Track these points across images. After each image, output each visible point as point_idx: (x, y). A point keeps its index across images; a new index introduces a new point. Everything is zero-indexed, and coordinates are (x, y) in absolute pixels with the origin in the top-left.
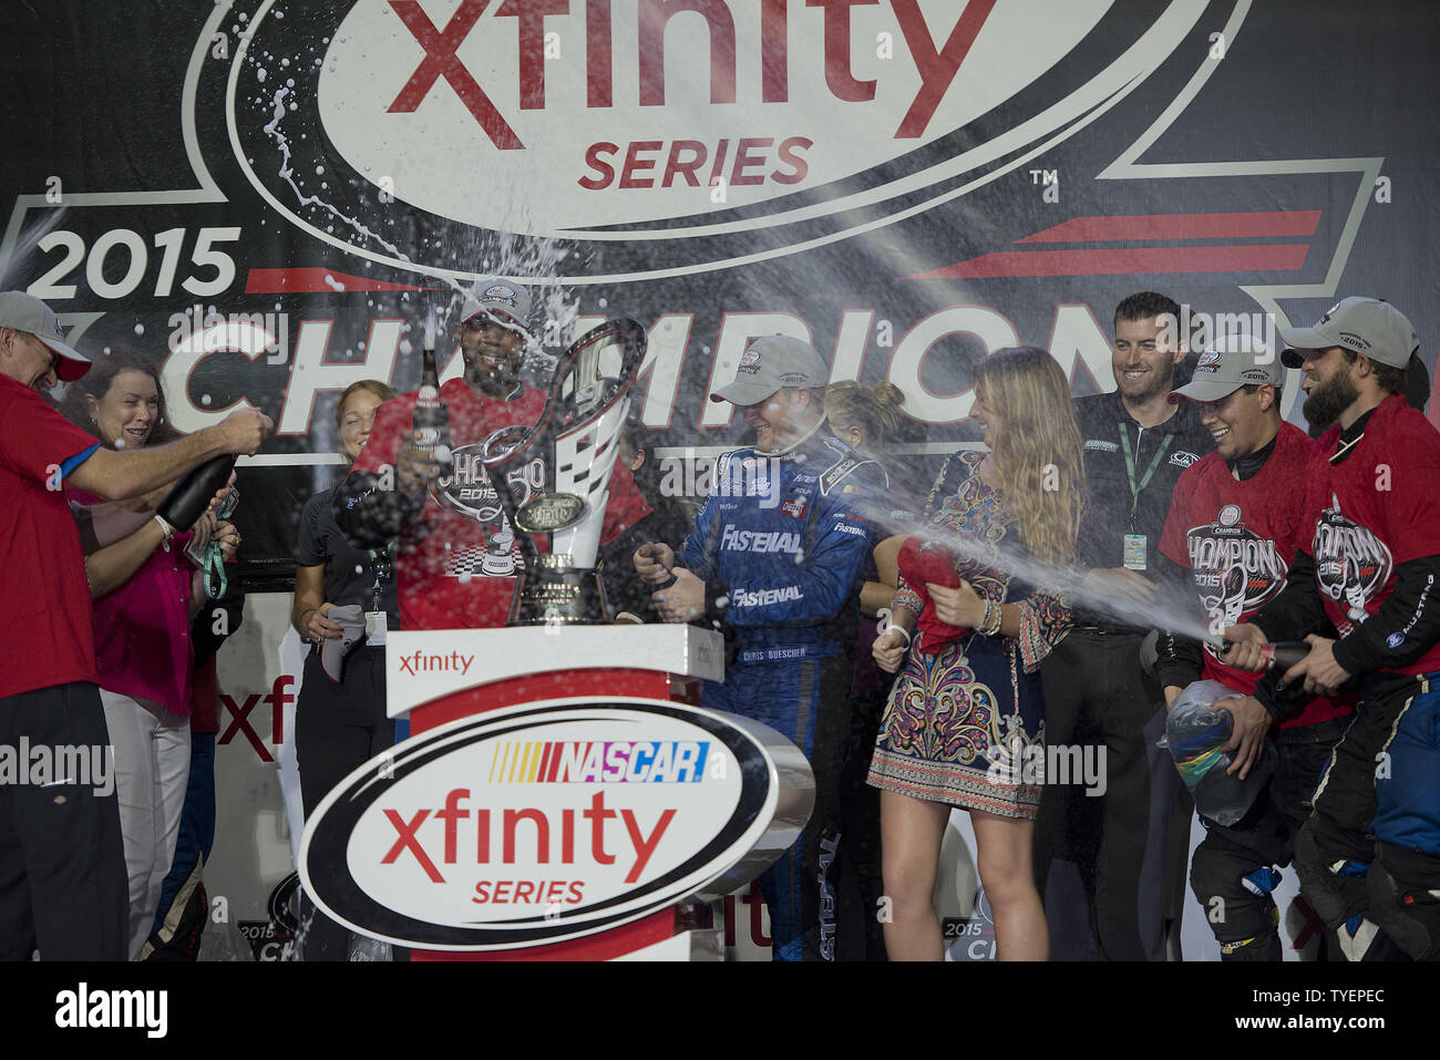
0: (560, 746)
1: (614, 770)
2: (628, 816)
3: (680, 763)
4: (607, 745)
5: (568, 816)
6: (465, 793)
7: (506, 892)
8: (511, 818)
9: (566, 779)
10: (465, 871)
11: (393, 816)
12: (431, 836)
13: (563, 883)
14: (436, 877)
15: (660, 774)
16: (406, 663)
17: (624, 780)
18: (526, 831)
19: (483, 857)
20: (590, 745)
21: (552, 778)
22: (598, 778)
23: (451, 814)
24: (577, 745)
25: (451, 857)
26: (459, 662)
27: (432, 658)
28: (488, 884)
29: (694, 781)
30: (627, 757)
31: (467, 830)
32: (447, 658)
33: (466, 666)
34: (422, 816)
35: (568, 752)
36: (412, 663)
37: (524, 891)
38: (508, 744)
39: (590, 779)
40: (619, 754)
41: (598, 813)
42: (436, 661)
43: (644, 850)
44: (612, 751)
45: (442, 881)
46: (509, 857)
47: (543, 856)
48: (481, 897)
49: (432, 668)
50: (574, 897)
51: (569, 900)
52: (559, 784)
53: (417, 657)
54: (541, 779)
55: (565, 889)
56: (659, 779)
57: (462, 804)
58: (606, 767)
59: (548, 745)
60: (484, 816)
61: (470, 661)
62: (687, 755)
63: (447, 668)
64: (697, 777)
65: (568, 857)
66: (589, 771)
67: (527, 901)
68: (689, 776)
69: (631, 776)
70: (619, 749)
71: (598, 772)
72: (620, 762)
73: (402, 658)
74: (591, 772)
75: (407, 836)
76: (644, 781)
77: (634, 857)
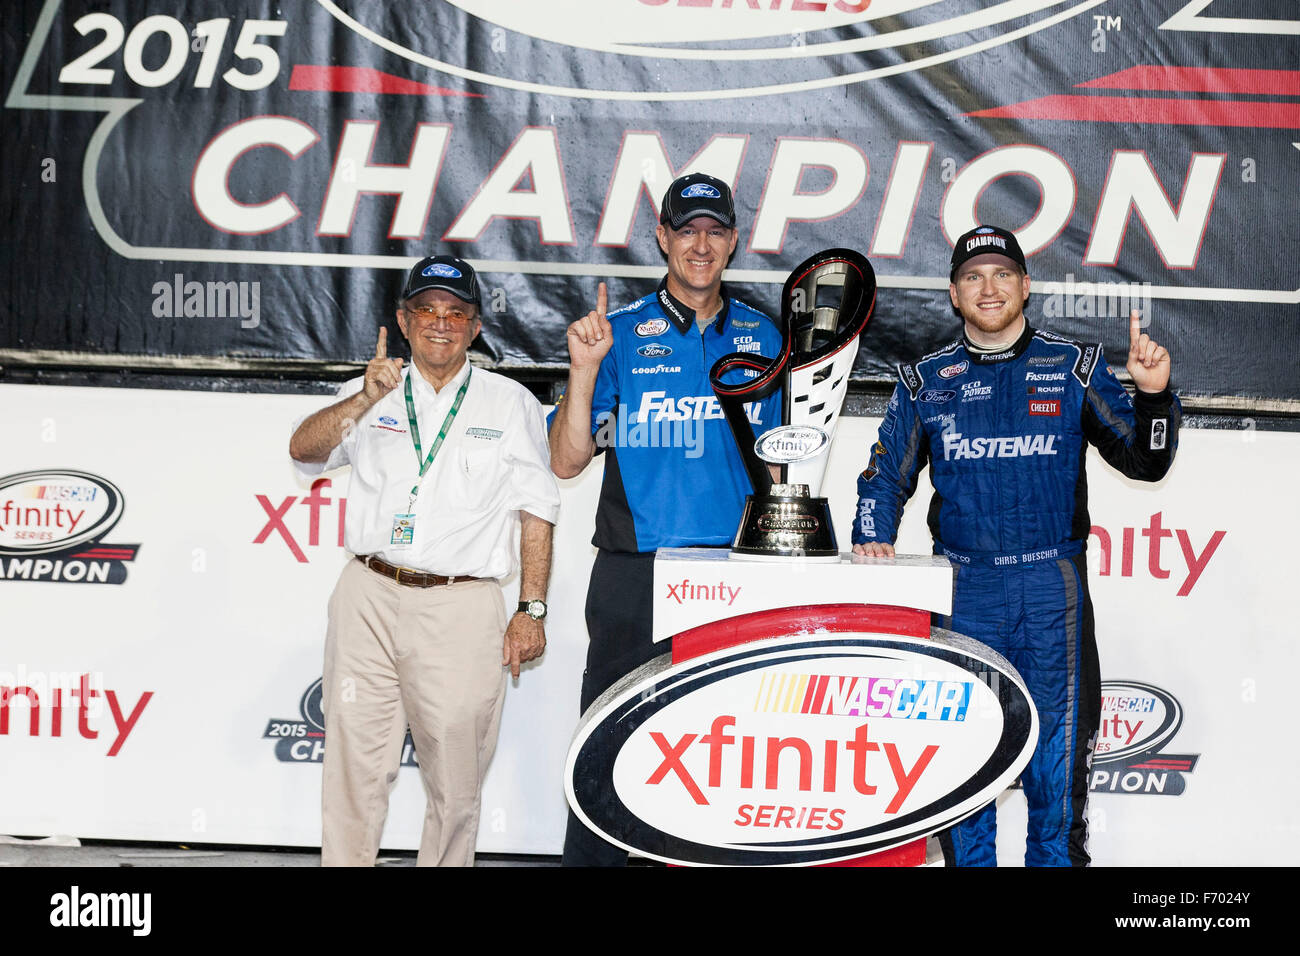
0: (825, 680)
1: (879, 705)
2: (891, 750)
3: (944, 702)
4: (872, 681)
5: (831, 747)
6: (731, 721)
7: (769, 816)
8: (775, 746)
9: (830, 711)
10: (729, 795)
11: (659, 739)
12: (696, 759)
13: (825, 810)
14: (700, 799)
15: (924, 711)
16: (673, 591)
17: (888, 715)
18: (789, 759)
19: (747, 781)
20: (855, 680)
21: (817, 710)
22: (862, 712)
23: (717, 739)
24: (842, 680)
25: (715, 780)
26: (726, 593)
27: (699, 587)
28: (751, 808)
29: (957, 720)
30: (890, 693)
31: (732, 756)
32: (714, 588)
33: (733, 597)
34: (688, 739)
35: (833, 687)
36: (679, 591)
37: (784, 817)
38: (775, 675)
39: (854, 712)
40: (884, 690)
41: (861, 745)
42: (703, 591)
43: (906, 783)
44: (877, 687)
45: (706, 803)
46: (771, 782)
47: (805, 783)
48: (744, 820)
49: (698, 598)
50: (835, 824)
51: (829, 826)
52: (822, 717)
53: (684, 586)
54: (805, 710)
55: (826, 816)
56: (922, 716)
57: (727, 731)
58: (870, 701)
59: (814, 678)
60: (749, 743)
61: (736, 593)
62: (952, 694)
63: (713, 598)
64: (961, 716)
65: (830, 785)
66: (852, 704)
67: (789, 826)
68: (953, 714)
69: (894, 712)
70: (884, 686)
71: (862, 706)
72: (884, 698)
73: (670, 586)
74: (855, 706)
75: (672, 758)
76: (908, 717)
77: (894, 789)
